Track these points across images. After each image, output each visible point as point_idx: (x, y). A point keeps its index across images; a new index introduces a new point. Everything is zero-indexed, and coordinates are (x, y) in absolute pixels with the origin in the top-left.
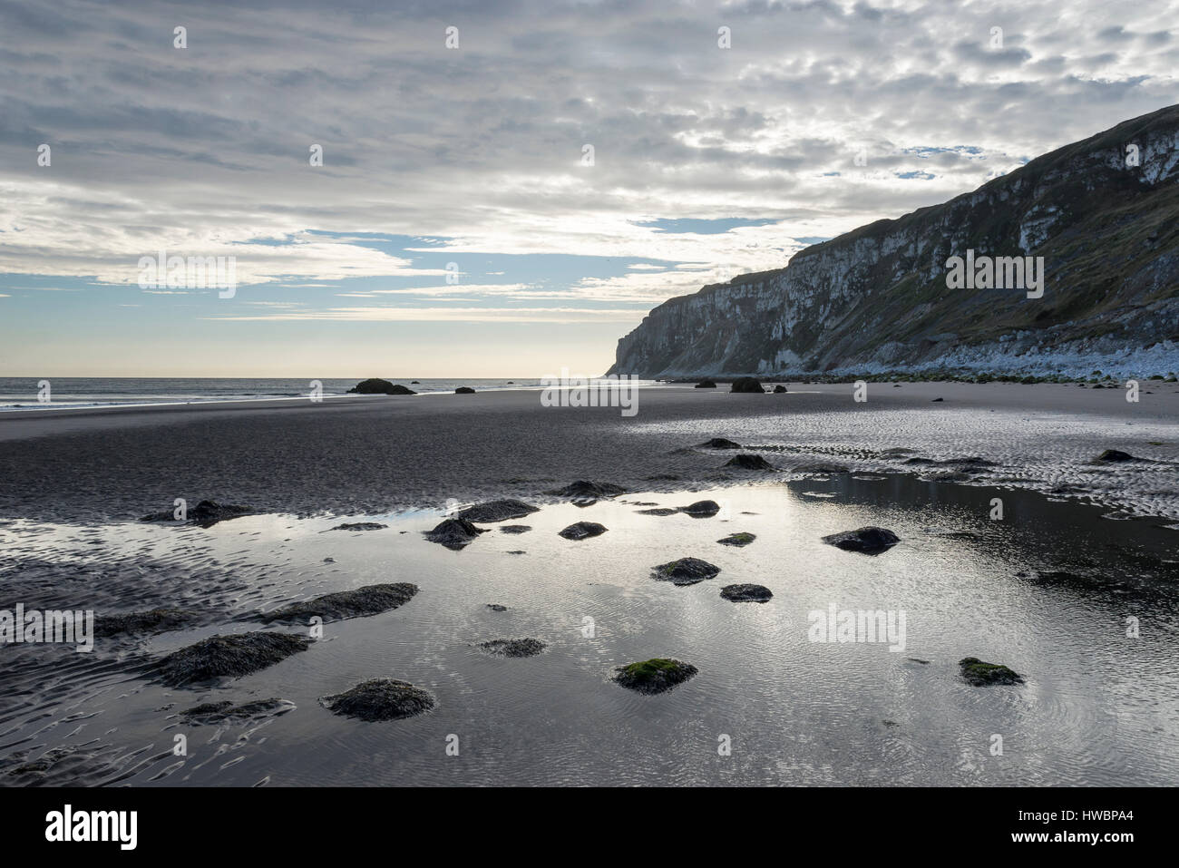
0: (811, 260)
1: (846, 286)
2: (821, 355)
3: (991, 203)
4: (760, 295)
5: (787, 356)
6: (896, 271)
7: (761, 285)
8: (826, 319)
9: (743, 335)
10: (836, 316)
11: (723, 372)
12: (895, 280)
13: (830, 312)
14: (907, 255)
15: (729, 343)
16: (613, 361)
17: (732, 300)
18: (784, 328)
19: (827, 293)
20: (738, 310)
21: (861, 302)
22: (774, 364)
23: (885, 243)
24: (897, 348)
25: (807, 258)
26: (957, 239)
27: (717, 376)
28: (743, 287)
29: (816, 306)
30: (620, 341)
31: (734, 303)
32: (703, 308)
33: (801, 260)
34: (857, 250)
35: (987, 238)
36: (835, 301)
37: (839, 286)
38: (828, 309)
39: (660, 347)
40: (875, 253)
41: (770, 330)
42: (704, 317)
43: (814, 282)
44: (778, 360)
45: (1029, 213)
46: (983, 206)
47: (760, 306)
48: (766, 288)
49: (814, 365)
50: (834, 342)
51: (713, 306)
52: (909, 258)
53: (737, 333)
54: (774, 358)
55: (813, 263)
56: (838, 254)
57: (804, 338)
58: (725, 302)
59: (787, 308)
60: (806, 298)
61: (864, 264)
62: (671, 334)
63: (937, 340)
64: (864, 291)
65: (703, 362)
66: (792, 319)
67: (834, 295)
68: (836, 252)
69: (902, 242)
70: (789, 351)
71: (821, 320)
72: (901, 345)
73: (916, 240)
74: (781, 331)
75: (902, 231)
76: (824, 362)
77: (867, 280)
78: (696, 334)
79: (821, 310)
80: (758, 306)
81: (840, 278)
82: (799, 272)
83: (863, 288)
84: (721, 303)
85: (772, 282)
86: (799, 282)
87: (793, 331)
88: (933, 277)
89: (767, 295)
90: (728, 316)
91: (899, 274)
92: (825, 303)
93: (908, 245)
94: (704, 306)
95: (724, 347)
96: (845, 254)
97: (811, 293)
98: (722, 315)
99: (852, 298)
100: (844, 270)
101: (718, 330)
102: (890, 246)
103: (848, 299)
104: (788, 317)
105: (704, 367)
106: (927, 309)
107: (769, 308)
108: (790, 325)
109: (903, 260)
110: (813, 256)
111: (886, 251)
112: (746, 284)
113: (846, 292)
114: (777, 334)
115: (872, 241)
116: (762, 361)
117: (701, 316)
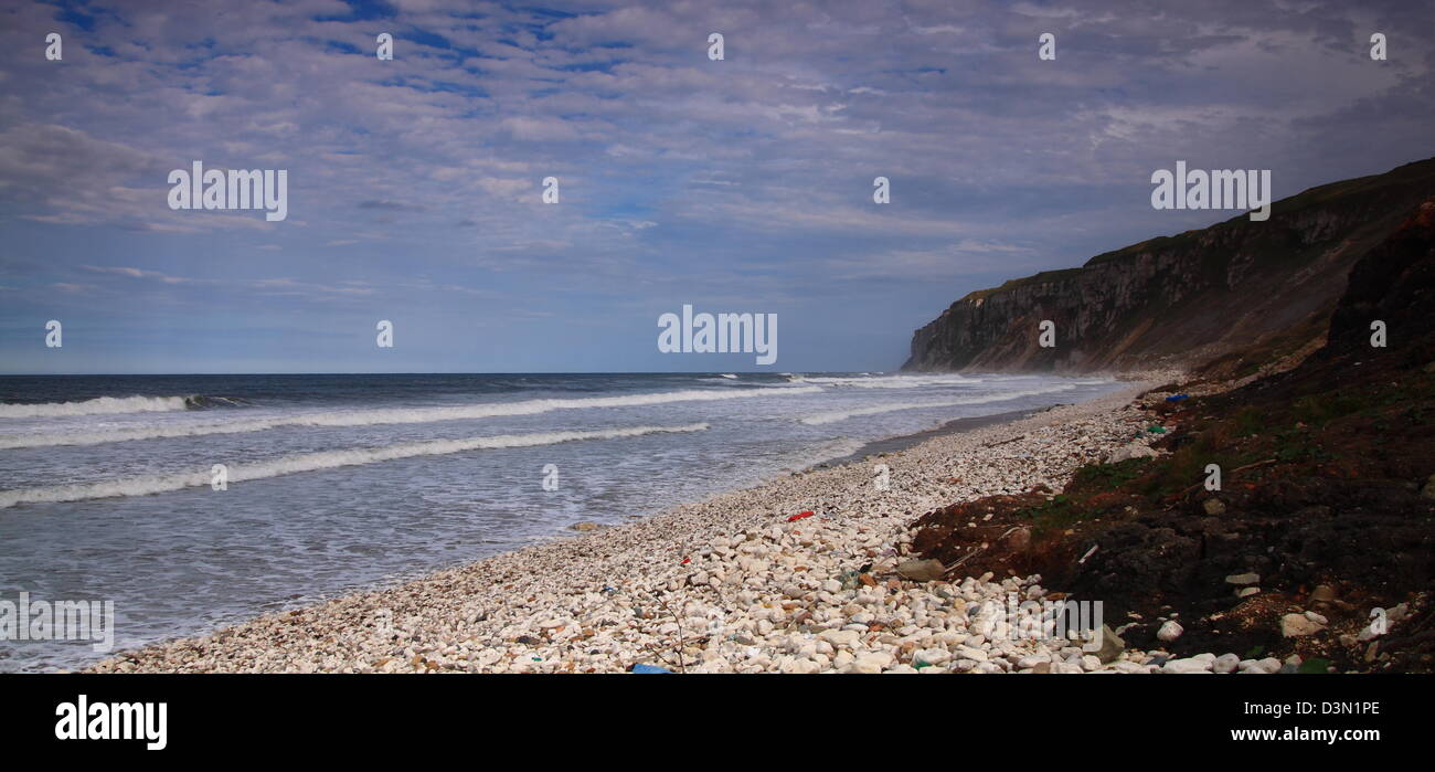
0: (1101, 268)
1: (1127, 296)
4: (1061, 295)
5: (1079, 356)
7: (1062, 284)
10: (1120, 323)
13: (1115, 319)
17: (1033, 297)
18: (1078, 331)
19: (1112, 300)
23: (1159, 260)
25: (1099, 265)
28: (1044, 285)
30: (916, 331)
31: (1035, 300)
32: (1006, 303)
34: (1137, 264)
36: (1119, 308)
37: (1123, 295)
39: (962, 342)
40: (1153, 267)
41: (1066, 329)
42: (1006, 312)
43: (1104, 289)
44: (1071, 360)
45: (1234, 260)
47: (1061, 305)
48: (1066, 287)
55: (1103, 271)
56: (1120, 266)
57: (1092, 339)
58: (1027, 299)
59: (1081, 311)
60: (1096, 303)
61: (1144, 277)
64: (1143, 302)
66: (1086, 321)
67: (1118, 304)
69: (1171, 261)
71: (1107, 325)
74: (1075, 332)
77: (1145, 291)
79: (1107, 317)
80: (1058, 306)
81: (1124, 288)
82: (1092, 277)
83: (1141, 298)
84: (1022, 300)
85: (1072, 281)
86: (1091, 285)
87: (1087, 332)
88: (1176, 300)
89: (1067, 295)
91: (1167, 291)
92: (1112, 308)
93: (1174, 264)
96: (1127, 266)
97: (1102, 298)
98: (1023, 311)
99: (1134, 308)
100: (1127, 281)
101: (1019, 328)
102: (1164, 261)
103: (1128, 310)
104: (1082, 319)
108: (1083, 327)
110: (1103, 263)
111: (1161, 267)
112: (1048, 283)
113: (1127, 301)
117: (1003, 312)
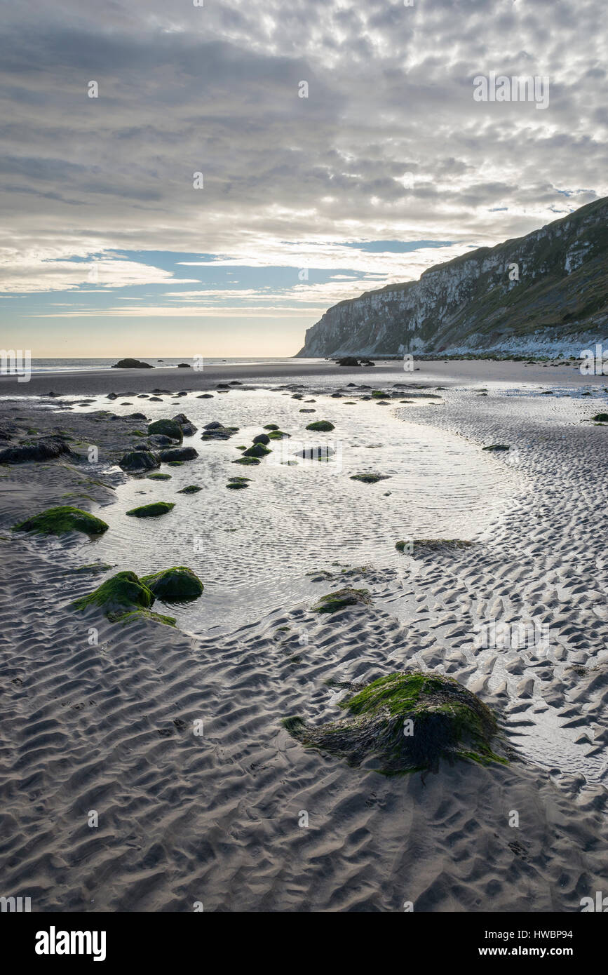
0: (435, 275)
1: (457, 294)
2: (436, 341)
3: (550, 238)
4: (402, 299)
5: (417, 342)
6: (490, 283)
7: (403, 292)
8: (444, 316)
9: (389, 327)
10: (450, 315)
11: (374, 353)
12: (489, 290)
13: (447, 311)
14: (497, 272)
15: (380, 333)
16: (303, 345)
17: (383, 302)
18: (416, 323)
19: (445, 298)
20: (387, 309)
21: (467, 305)
22: (408, 348)
23: (484, 264)
24: (479, 337)
25: (433, 274)
26: (527, 263)
27: (371, 356)
28: (390, 293)
29: (437, 307)
30: (308, 331)
31: (384, 304)
32: (363, 308)
33: (428, 275)
34: (465, 269)
35: (545, 262)
36: (450, 304)
37: (453, 294)
38: (445, 309)
39: (334, 336)
40: (477, 271)
41: (407, 323)
42: (364, 314)
43: (437, 290)
44: (411, 345)
45: (573, 246)
46: (545, 240)
47: (402, 307)
48: (406, 294)
49: (431, 349)
50: (445, 333)
51: (370, 306)
52: (499, 275)
53: (385, 326)
54: (408, 344)
55: (436, 277)
56: (453, 272)
57: (429, 329)
58: (378, 304)
59: (419, 309)
60: (431, 302)
61: (470, 279)
62: (342, 326)
63: (502, 332)
64: (469, 297)
65: (362, 346)
66: (422, 316)
67: (449, 300)
68: (451, 270)
69: (495, 264)
70: (418, 338)
71: (440, 317)
72: (481, 335)
73: (504, 262)
74: (414, 324)
75: (495, 255)
76: (438, 347)
77: (471, 290)
78: (358, 326)
79: (441, 310)
80: (400, 307)
81: (454, 288)
82: (427, 283)
83: (469, 295)
84: (375, 305)
85: (410, 290)
86: (427, 291)
87: (422, 324)
88: (510, 289)
89: (407, 299)
90: (380, 314)
91: (492, 286)
92: (444, 304)
93: (498, 266)
94: (364, 307)
95: (376, 336)
96: (457, 271)
97: (435, 298)
98: (376, 313)
99: (461, 302)
100: (457, 282)
101: (372, 324)
102: (488, 265)
103: (458, 303)
104: (419, 315)
105: (362, 350)
106: (504, 310)
107: (408, 309)
108: (420, 321)
109: (495, 276)
110: (437, 272)
111: (485, 270)
112: (393, 291)
113: (457, 298)
114: (412, 327)
115: (476, 263)
116: (401, 345)
117: (361, 313)
